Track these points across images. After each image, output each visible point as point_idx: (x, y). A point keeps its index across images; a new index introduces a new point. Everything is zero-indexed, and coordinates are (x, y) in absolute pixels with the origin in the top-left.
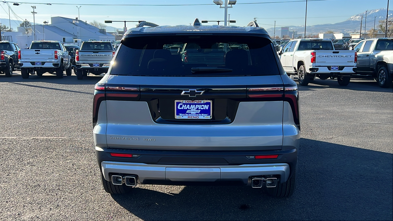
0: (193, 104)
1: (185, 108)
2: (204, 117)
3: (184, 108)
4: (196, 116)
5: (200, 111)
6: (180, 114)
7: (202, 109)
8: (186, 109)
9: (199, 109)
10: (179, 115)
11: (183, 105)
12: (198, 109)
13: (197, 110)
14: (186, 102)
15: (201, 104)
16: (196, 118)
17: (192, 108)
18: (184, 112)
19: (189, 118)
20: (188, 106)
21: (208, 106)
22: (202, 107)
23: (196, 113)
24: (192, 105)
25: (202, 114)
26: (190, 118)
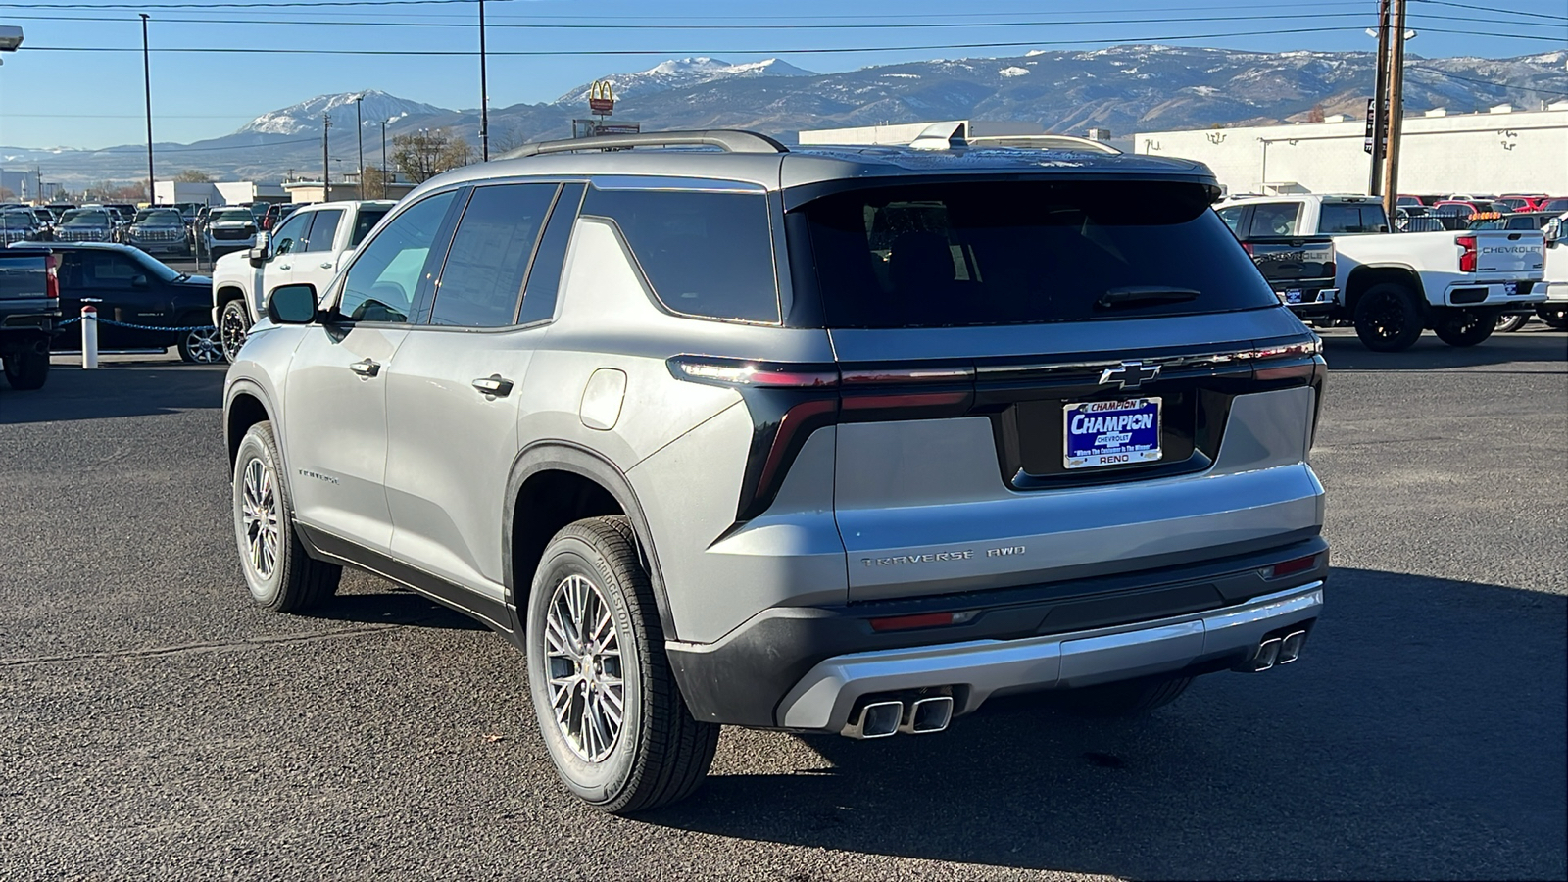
0: (1112, 414)
1: (1090, 432)
2: (1142, 454)
3: (1088, 428)
4: (1122, 454)
5: (1130, 434)
6: (1079, 452)
7: (1136, 427)
8: (1095, 431)
9: (1128, 428)
10: (1076, 455)
11: (1086, 420)
12: (1124, 430)
13: (1122, 435)
14: (1095, 408)
15: (1134, 412)
16: (1122, 462)
17: (1110, 429)
18: (1086, 442)
19: (1103, 464)
20: (1100, 419)
21: (1151, 415)
22: (1137, 422)
23: (1122, 445)
24: (1109, 418)
25: (1137, 447)
26: (1107, 464)
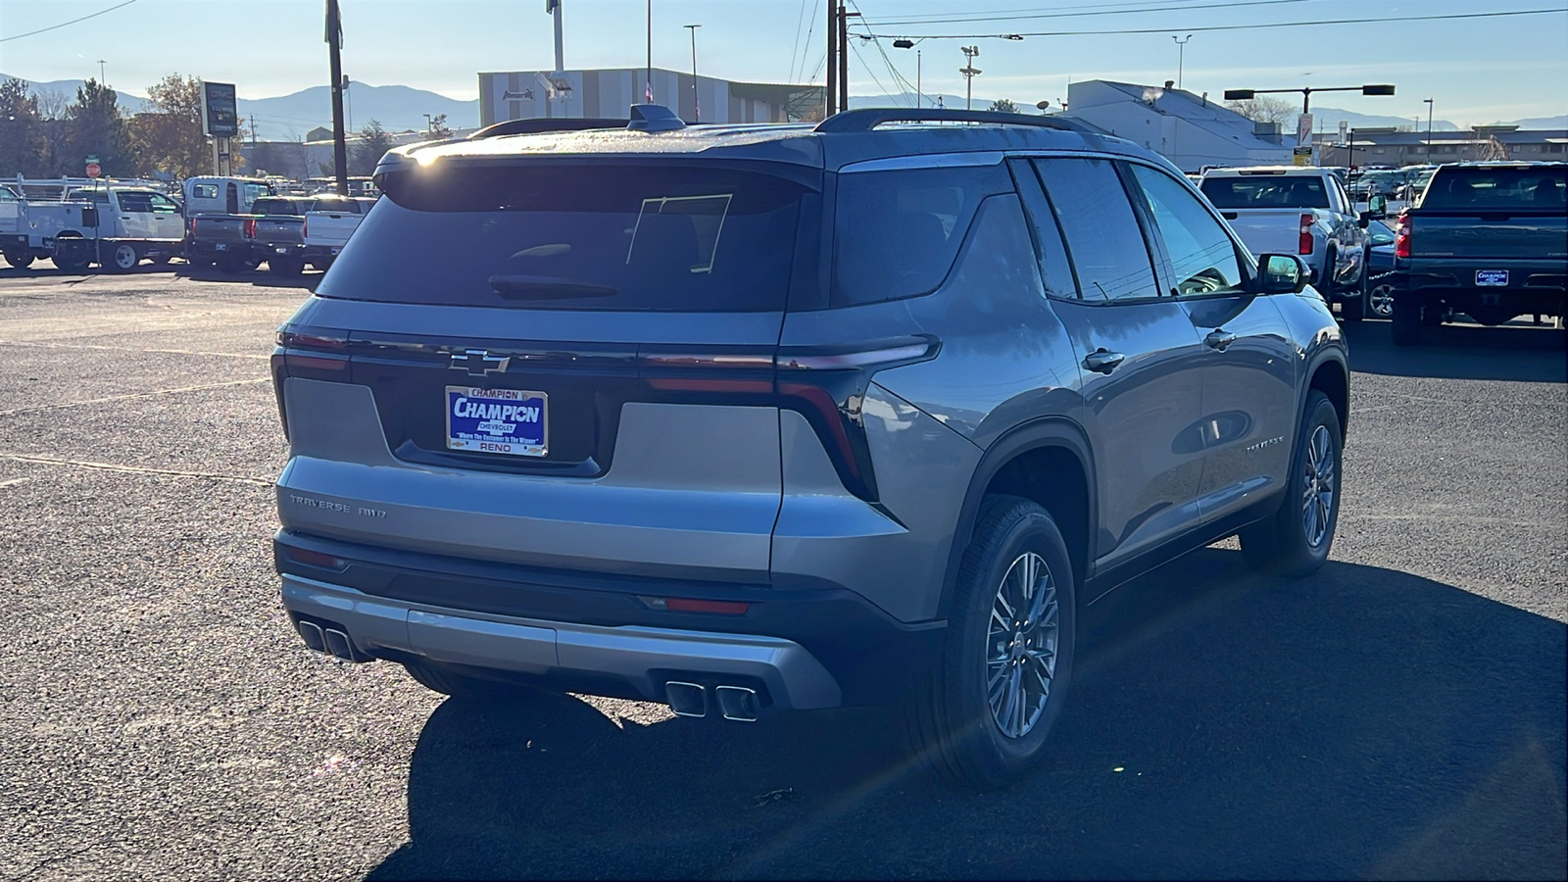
0: (496, 402)
1: (473, 416)
2: (525, 448)
3: (471, 413)
4: (504, 444)
5: (514, 426)
6: (461, 435)
7: (520, 419)
8: (477, 416)
9: (513, 419)
10: (458, 437)
11: (469, 404)
12: (508, 420)
13: (506, 425)
14: (476, 393)
15: (518, 404)
16: (503, 452)
17: (494, 417)
18: (470, 426)
19: (484, 450)
20: (483, 406)
21: (537, 409)
22: (521, 414)
23: (504, 435)
24: (492, 406)
25: (521, 440)
26: (488, 451)
